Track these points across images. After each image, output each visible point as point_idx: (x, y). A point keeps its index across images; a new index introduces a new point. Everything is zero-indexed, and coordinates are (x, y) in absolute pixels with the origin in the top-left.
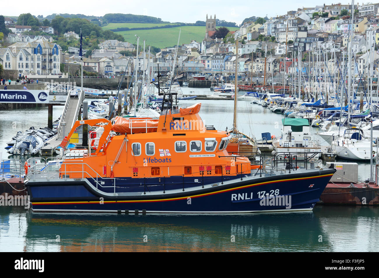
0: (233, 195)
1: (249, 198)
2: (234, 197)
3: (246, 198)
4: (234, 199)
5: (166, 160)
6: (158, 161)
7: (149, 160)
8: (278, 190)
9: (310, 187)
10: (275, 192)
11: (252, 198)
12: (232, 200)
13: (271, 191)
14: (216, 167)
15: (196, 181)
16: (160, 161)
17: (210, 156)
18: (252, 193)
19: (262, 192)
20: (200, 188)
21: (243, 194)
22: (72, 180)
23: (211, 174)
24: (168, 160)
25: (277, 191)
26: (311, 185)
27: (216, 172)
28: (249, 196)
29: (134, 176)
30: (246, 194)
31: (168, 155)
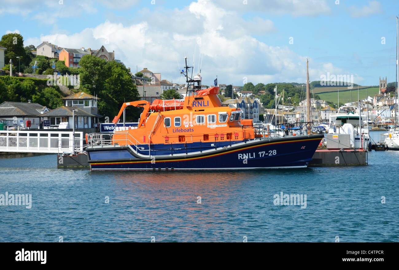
0: (239, 155)
1: (253, 157)
2: (240, 157)
3: (250, 157)
4: (240, 158)
5: (189, 130)
6: (184, 131)
7: (177, 130)
8: (276, 151)
9: (302, 148)
10: (273, 152)
11: (254, 157)
12: (239, 159)
13: (269, 152)
14: (228, 134)
15: (212, 145)
16: (185, 131)
17: (223, 126)
18: (254, 153)
19: (262, 152)
20: (214, 150)
21: (247, 154)
22: (119, 146)
23: (223, 139)
24: (191, 130)
25: (274, 151)
26: (303, 147)
27: (228, 139)
28: (252, 155)
29: (166, 142)
30: (250, 154)
31: (191, 126)
